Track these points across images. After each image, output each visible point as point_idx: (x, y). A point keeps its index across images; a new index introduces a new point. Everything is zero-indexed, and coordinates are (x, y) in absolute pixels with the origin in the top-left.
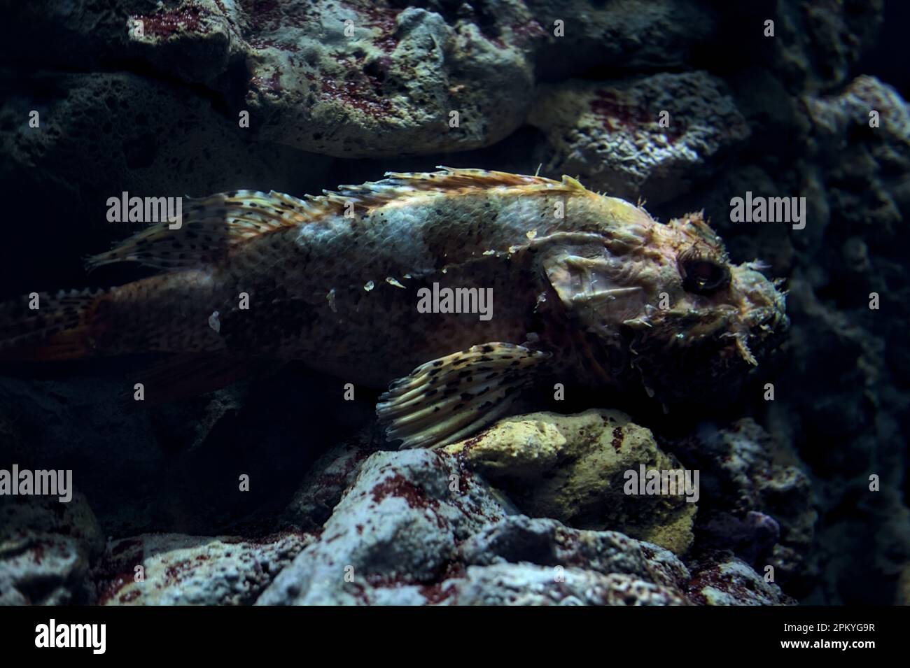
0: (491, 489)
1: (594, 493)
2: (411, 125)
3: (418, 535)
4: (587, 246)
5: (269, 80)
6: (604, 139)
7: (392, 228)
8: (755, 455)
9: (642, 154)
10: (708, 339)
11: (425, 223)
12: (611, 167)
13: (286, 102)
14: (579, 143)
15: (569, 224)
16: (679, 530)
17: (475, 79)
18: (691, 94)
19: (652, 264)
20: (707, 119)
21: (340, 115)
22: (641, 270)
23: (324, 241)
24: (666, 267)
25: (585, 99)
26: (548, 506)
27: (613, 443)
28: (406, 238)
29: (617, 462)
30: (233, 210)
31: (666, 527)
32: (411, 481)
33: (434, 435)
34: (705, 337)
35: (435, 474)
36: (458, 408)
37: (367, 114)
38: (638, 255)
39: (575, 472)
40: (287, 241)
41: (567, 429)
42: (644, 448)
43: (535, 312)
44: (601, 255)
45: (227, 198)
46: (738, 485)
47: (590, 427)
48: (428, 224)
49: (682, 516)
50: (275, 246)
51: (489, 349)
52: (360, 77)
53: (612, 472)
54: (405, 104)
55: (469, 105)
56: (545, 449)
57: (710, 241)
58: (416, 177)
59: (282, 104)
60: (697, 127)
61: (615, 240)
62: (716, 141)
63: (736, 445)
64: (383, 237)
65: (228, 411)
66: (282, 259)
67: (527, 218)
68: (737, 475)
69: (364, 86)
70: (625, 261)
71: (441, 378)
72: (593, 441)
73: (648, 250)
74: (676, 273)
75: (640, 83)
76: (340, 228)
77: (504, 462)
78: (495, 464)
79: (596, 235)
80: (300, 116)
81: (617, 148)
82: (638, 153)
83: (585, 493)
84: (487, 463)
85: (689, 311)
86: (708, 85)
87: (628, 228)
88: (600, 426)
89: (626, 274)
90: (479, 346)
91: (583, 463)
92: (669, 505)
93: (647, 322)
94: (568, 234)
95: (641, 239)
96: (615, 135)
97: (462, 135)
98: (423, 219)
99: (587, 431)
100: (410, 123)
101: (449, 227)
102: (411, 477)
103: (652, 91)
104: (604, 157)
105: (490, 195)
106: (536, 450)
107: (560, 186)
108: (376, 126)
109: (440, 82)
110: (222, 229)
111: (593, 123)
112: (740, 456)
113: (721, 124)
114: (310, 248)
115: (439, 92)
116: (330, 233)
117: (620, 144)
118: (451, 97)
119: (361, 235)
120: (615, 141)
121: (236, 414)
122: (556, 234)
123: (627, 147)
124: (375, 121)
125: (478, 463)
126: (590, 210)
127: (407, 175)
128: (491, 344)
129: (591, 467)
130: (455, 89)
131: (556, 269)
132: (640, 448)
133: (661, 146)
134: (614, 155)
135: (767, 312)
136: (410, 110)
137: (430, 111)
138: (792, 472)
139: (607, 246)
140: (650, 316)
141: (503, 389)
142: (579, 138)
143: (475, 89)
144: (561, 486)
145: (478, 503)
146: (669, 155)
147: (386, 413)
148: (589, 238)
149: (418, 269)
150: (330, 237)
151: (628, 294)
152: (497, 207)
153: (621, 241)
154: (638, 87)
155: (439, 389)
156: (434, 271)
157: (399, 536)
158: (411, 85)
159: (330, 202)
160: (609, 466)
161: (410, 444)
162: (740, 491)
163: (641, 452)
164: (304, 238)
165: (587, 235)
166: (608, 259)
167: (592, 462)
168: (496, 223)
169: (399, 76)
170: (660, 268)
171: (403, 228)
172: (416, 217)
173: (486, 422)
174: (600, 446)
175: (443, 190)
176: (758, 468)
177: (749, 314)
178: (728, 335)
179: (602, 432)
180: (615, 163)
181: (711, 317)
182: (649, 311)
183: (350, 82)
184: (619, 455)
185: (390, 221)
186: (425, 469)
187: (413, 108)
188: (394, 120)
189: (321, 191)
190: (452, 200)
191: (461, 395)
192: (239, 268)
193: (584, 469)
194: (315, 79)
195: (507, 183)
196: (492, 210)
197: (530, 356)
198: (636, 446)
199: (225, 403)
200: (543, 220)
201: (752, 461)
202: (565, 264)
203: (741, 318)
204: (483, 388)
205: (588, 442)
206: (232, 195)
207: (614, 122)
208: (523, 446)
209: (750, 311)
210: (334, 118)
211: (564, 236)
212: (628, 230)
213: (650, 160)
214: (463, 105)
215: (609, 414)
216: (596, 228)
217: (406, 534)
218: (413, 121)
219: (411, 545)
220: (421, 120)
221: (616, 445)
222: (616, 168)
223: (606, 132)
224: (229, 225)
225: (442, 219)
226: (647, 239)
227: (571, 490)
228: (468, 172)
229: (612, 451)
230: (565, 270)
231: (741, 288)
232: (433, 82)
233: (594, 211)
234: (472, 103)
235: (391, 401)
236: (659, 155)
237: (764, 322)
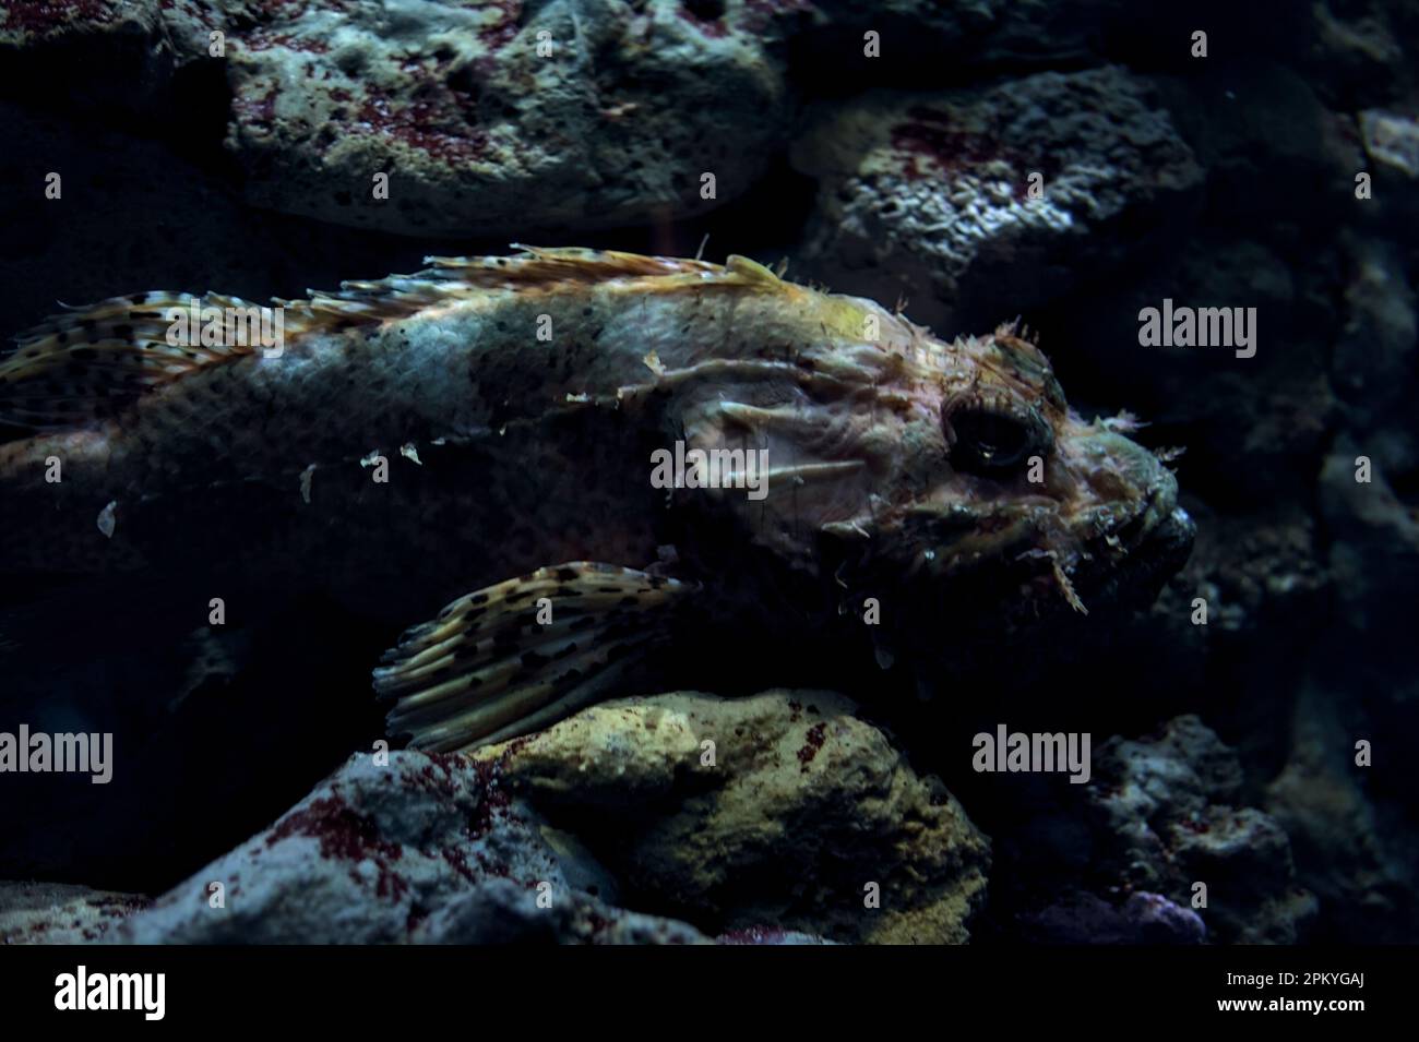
0: (544, 830)
1: (751, 845)
2: (515, 175)
3: (324, 908)
4: (766, 385)
5: (258, 103)
6: (899, 194)
7: (416, 355)
8: (1175, 785)
9: (962, 220)
10: (991, 561)
11: (474, 345)
12: (904, 245)
13: (279, 140)
14: (858, 202)
15: (733, 346)
16: (936, 921)
17: (657, 91)
18: (1086, 108)
19: (890, 418)
20: (1106, 152)
21: (380, 160)
22: (865, 430)
23: (297, 379)
24: (915, 424)
25: (884, 125)
26: (662, 865)
27: (800, 754)
28: (441, 372)
29: (799, 789)
30: (143, 326)
31: (910, 914)
32: (356, 809)
33: (467, 727)
34: (980, 558)
35: (402, 798)
36: (517, 680)
37: (434, 156)
38: (865, 400)
39: (720, 806)
40: (235, 379)
41: (712, 724)
42: (855, 765)
43: (668, 506)
44: (790, 402)
45: (130, 307)
46: (1127, 840)
47: (760, 722)
48: (480, 346)
49: (946, 894)
50: (214, 387)
51: (571, 575)
52: (438, 94)
53: (786, 807)
54: (511, 139)
55: (646, 138)
56: (641, 759)
57: (1030, 376)
58: (477, 265)
59: (272, 144)
60: (1080, 168)
61: (816, 374)
62: (1119, 191)
63: (1137, 765)
64: (398, 372)
65: (211, 676)
66: (227, 411)
67: (655, 336)
68: (1125, 821)
69: (443, 109)
70: (835, 412)
71: (484, 625)
72: (764, 747)
73: (884, 392)
74: (935, 436)
75: (993, 92)
76: (325, 356)
77: (567, 781)
78: (550, 783)
79: (783, 365)
80: (303, 163)
81: (918, 208)
82: (955, 217)
83: (734, 844)
84: (537, 781)
85: (951, 509)
86: (1123, 92)
87: (850, 351)
88: (780, 720)
89: (834, 438)
90: (551, 568)
91: (737, 788)
92: (915, 873)
93: (864, 528)
94: (730, 363)
95: (871, 372)
96: (918, 184)
97: (629, 192)
98: (472, 338)
99: (753, 728)
100: (514, 171)
101: (515, 352)
102: (356, 802)
103: (1012, 105)
104: (892, 225)
105: (596, 294)
106: (623, 761)
107: (725, 276)
108: (449, 178)
109: (577, 97)
110: (129, 360)
111: (885, 165)
112: (1142, 786)
113: (1136, 162)
114: (274, 392)
115: (573, 115)
116: (309, 365)
117: (923, 201)
118: (605, 124)
119: (361, 367)
120: (915, 196)
121: (227, 681)
122: (708, 363)
123: (936, 207)
124: (449, 170)
125: (521, 781)
126: (777, 320)
127: (459, 261)
128: (574, 565)
129: (750, 796)
130: (617, 111)
131: (702, 428)
132: (846, 763)
133: (998, 203)
134: (911, 220)
135: (1124, 511)
136: (517, 148)
137: (553, 150)
138: (1247, 819)
139: (805, 386)
140: (877, 516)
141: (605, 649)
142: (859, 193)
143: (658, 109)
144: (687, 830)
145: (506, 854)
146: (1010, 218)
147: (388, 685)
148: (770, 371)
149: (461, 428)
150: (306, 371)
151: (835, 475)
152: (604, 315)
153: (828, 376)
154: (994, 100)
155: (480, 645)
156: (487, 431)
157: (282, 907)
158: (524, 105)
159: (314, 311)
160: (781, 795)
161: (424, 741)
162: (1129, 852)
163: (848, 770)
164: (264, 374)
165: (767, 365)
166: (803, 409)
167: (753, 788)
168: (599, 344)
169: (504, 90)
170: (903, 426)
171: (435, 355)
172: (460, 335)
173: (566, 706)
174: (776, 757)
175: (518, 287)
176: (1179, 810)
177: (1083, 515)
178: (1036, 554)
179: (784, 732)
180: (910, 237)
181: (999, 520)
182: (875, 506)
183: (420, 103)
184: (805, 775)
185: (415, 342)
186: (382, 788)
187: (524, 145)
188: (486, 167)
189: (305, 292)
190: (526, 305)
191: (523, 658)
192: (155, 427)
193: (737, 800)
194: (350, 100)
195: (631, 272)
196: (593, 321)
197: (655, 588)
198: (838, 760)
199: (211, 662)
200: (687, 338)
201: (1166, 796)
202: (719, 418)
203: (1066, 523)
204: (563, 645)
205: (750, 749)
206: (139, 300)
207: (923, 162)
208: (599, 753)
209: (1087, 510)
210: (367, 165)
211: (722, 366)
212: (847, 356)
213: (975, 230)
214: (634, 139)
215: (808, 698)
216: (786, 352)
217: (300, 903)
218: (520, 168)
219: (304, 924)
220: (535, 166)
221: (806, 756)
222: (913, 245)
223: (905, 180)
224: (142, 352)
225: (504, 337)
226: (886, 373)
227: (710, 838)
228: (563, 254)
229: (793, 768)
230: (718, 428)
231: (1077, 465)
232: (563, 98)
233: (784, 321)
234: (653, 134)
235: (399, 665)
236: (994, 220)
237: (1112, 532)
